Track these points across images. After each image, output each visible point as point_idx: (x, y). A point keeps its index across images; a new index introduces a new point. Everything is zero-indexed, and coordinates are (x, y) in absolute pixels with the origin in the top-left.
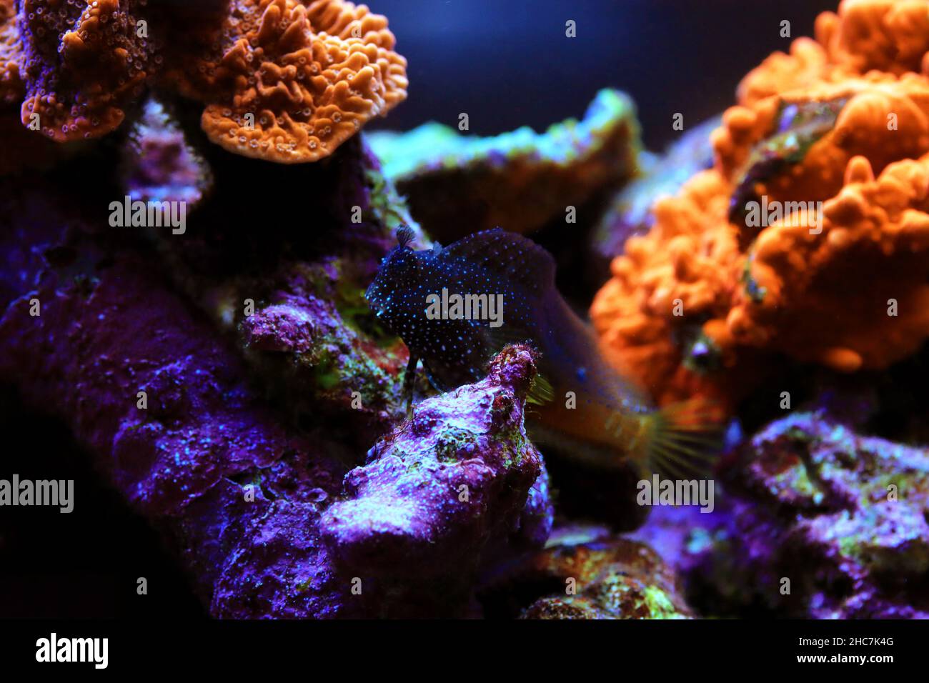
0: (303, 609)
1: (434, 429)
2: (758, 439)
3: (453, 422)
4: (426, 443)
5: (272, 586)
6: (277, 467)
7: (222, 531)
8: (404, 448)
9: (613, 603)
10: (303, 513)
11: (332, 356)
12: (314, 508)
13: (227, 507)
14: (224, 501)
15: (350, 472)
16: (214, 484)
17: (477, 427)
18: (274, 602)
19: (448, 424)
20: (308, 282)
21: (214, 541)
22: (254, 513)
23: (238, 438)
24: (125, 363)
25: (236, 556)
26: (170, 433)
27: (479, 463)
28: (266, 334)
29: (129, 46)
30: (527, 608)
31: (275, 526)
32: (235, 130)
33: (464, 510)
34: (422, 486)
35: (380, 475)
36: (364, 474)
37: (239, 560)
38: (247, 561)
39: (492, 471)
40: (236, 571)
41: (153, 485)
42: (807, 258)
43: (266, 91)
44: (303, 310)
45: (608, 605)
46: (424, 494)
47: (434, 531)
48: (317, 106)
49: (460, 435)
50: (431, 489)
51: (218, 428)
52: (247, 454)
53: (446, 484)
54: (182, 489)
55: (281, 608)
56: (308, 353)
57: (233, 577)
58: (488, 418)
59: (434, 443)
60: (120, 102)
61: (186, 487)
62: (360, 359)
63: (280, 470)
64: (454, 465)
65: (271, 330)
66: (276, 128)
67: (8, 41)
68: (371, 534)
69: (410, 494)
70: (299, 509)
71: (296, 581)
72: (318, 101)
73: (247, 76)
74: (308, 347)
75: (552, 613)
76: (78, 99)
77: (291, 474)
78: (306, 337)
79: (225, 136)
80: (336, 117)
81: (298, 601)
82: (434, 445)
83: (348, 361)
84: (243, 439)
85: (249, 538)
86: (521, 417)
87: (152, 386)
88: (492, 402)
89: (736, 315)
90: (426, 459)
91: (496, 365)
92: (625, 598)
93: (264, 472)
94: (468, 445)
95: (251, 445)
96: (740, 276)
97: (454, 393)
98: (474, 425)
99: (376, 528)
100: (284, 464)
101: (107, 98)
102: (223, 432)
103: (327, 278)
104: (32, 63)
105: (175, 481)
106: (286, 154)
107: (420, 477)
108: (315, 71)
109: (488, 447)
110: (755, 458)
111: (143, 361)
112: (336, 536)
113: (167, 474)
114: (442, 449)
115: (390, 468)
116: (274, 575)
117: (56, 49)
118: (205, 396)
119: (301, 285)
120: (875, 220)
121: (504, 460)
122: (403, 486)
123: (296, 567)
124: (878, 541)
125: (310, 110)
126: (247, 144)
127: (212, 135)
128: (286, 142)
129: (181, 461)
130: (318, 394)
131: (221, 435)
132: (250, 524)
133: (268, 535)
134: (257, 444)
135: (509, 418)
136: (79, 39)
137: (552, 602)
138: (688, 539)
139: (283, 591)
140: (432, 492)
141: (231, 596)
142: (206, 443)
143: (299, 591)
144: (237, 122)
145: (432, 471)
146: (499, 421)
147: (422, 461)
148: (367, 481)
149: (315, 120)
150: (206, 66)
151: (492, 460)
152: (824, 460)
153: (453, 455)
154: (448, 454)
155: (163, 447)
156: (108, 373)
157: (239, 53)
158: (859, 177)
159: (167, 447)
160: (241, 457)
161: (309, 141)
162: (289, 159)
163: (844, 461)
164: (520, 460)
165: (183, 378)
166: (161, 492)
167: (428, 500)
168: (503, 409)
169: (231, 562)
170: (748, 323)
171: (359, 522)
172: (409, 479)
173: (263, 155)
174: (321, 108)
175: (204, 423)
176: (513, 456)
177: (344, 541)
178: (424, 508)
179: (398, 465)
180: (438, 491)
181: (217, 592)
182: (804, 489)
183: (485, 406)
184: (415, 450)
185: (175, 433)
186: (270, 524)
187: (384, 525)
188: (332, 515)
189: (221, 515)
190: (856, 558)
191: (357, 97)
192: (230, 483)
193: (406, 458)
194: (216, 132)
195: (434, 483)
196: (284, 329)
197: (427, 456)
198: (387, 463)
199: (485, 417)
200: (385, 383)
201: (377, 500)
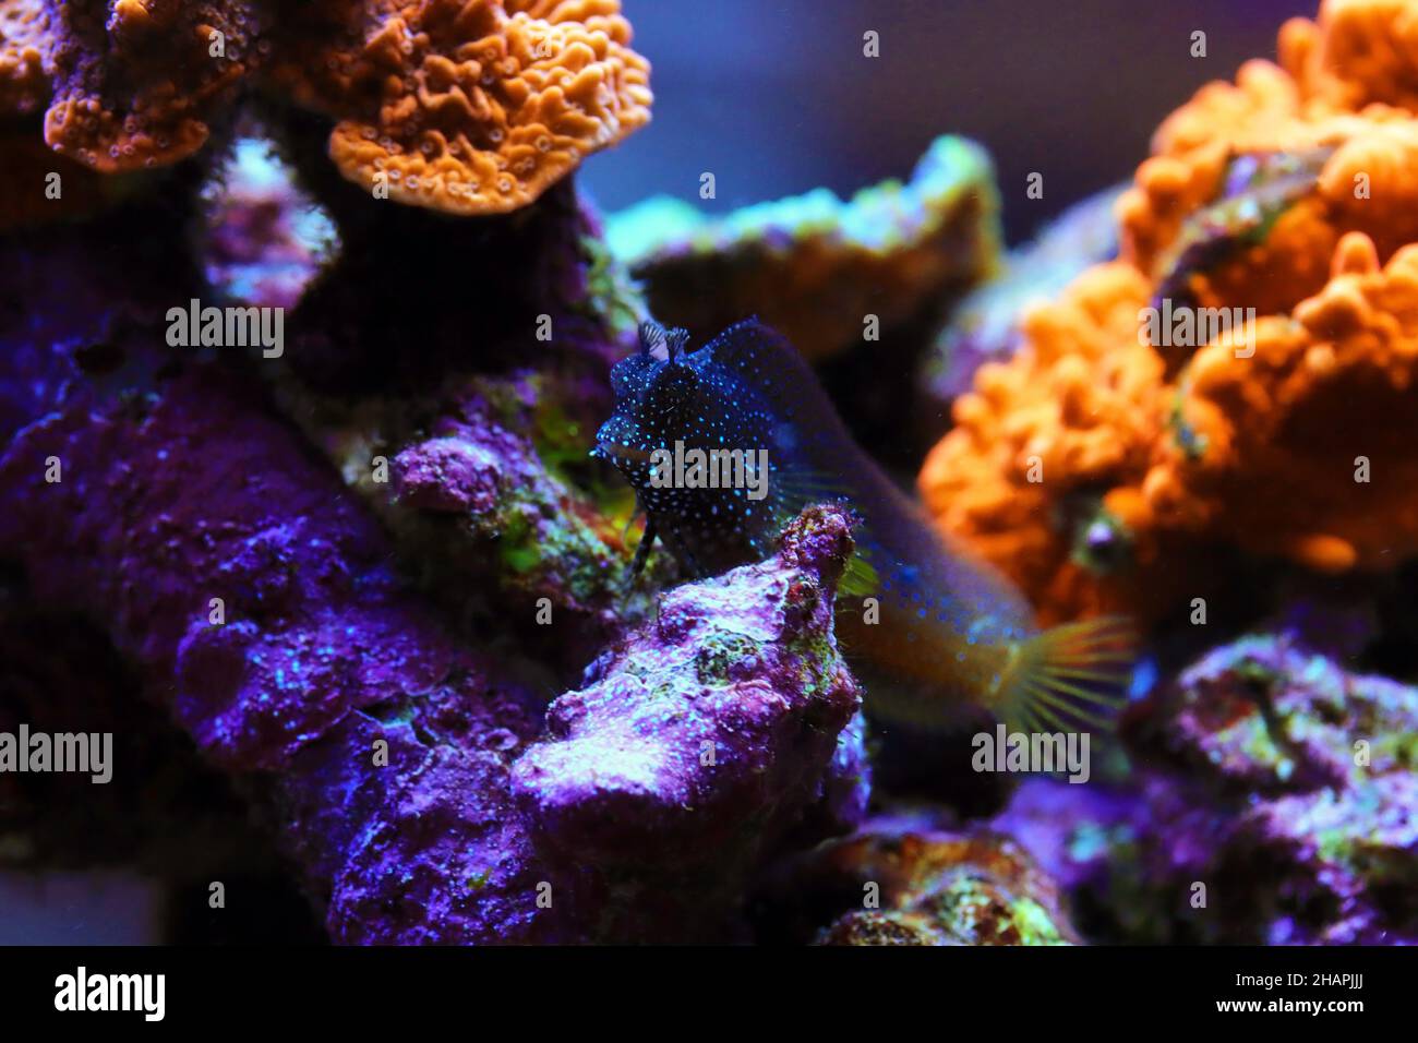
0: (476, 917)
1: (693, 633)
2: (1190, 676)
3: (724, 623)
4: (679, 654)
5: (428, 880)
6: (438, 694)
7: (349, 794)
8: (645, 661)
9: (964, 922)
10: (479, 766)
11: (529, 522)
12: (497, 760)
13: (357, 756)
14: (352, 747)
15: (558, 699)
16: (337, 720)
17: (760, 630)
18: (430, 907)
19: (716, 626)
20: (491, 407)
21: (337, 810)
22: (401, 766)
23: (378, 648)
24: (198, 527)
25: (371, 833)
26: (268, 637)
27: (764, 688)
28: (425, 481)
29: (219, 22)
30: (828, 926)
31: (435, 787)
32: (383, 160)
33: (738, 760)
34: (673, 721)
35: (606, 704)
36: (580, 703)
37: (375, 840)
38: (388, 842)
39: (784, 701)
40: (371, 857)
41: (241, 720)
42: (1272, 391)
43: (433, 100)
44: (484, 448)
45: (955, 925)
46: (677, 734)
47: (692, 791)
48: (512, 125)
49: (735, 642)
50: (688, 725)
51: (345, 632)
52: (391, 674)
53: (712, 718)
54: (287, 727)
55: (442, 916)
56: (491, 514)
57: (365, 868)
58: (778, 618)
59: (694, 653)
60: (202, 110)
61: (293, 724)
62: (571, 529)
63: (445, 700)
64: (725, 688)
65: (435, 475)
66: (447, 158)
67: (23, 18)
68: (594, 792)
69: (655, 733)
70: (473, 760)
71: (466, 874)
72: (514, 119)
73: (403, 77)
74: (491, 506)
75: (869, 933)
76: (136, 105)
77: (461, 705)
78: (488, 489)
79: (367, 170)
80: (543, 144)
81: (469, 905)
82: (694, 657)
83: (552, 529)
84: (384, 649)
85: (393, 805)
86: (828, 617)
87: (242, 564)
88: (784, 593)
89: (1158, 479)
90: (679, 678)
91: (790, 536)
92: (983, 916)
93: (417, 701)
94: (747, 658)
95: (397, 659)
96: (1166, 418)
97: (723, 579)
98: (755, 628)
99: (603, 783)
100: (448, 690)
101: (182, 103)
102: (353, 639)
103: (519, 404)
104: (64, 48)
105: (276, 714)
106: (462, 199)
107: (670, 706)
108: (509, 71)
109: (778, 662)
110: (1185, 706)
111: (229, 525)
112: (537, 796)
113: (263, 703)
114: (705, 663)
115: (622, 693)
116: (431, 863)
117: (103, 24)
118: (326, 581)
119: (479, 410)
120: (1382, 335)
121: (803, 683)
122: (642, 720)
123: (467, 852)
124: (1380, 838)
125: (501, 133)
126: (402, 182)
127: (347, 167)
128: (464, 180)
129: (286, 682)
130: (506, 581)
131: (350, 643)
132: (395, 783)
133: (422, 801)
134: (408, 658)
135: (812, 618)
136: (142, 7)
137: (869, 917)
138: (1069, 839)
139: (446, 889)
140: (689, 730)
141: (362, 898)
142: (326, 655)
143: (470, 888)
144: (385, 148)
145: (689, 698)
146: (796, 624)
147: (674, 682)
148: (584, 714)
149: (509, 149)
150: (337, 57)
151: (784, 684)
152: (1295, 710)
153: (723, 674)
154: (714, 672)
155: (257, 660)
156: (172, 544)
157: (391, 40)
158: (1356, 265)
159: (264, 659)
160: (382, 677)
161: (499, 179)
162: (467, 208)
163: (1327, 713)
164: (827, 687)
165: (291, 552)
166: (253, 732)
167: (684, 743)
168: (803, 603)
169: (362, 843)
170: (1178, 492)
171: (575, 774)
172: (653, 710)
173: (426, 200)
174: (519, 130)
175: (323, 623)
176: (817, 678)
177: (551, 803)
178: (676, 754)
179: (635, 688)
180: (698, 730)
181: (340, 891)
182: (1262, 755)
183: (773, 599)
184: (663, 665)
185: (278, 638)
186: (426, 783)
187: (614, 779)
188: (530, 762)
189: (348, 768)
190: (1344, 861)
191: (575, 113)
192: (364, 719)
193: (647, 677)
194: (352, 162)
195: (693, 716)
196: (454, 475)
197: (681, 674)
198: (617, 685)
199: (774, 615)
200: (611, 567)
201: (603, 741)
